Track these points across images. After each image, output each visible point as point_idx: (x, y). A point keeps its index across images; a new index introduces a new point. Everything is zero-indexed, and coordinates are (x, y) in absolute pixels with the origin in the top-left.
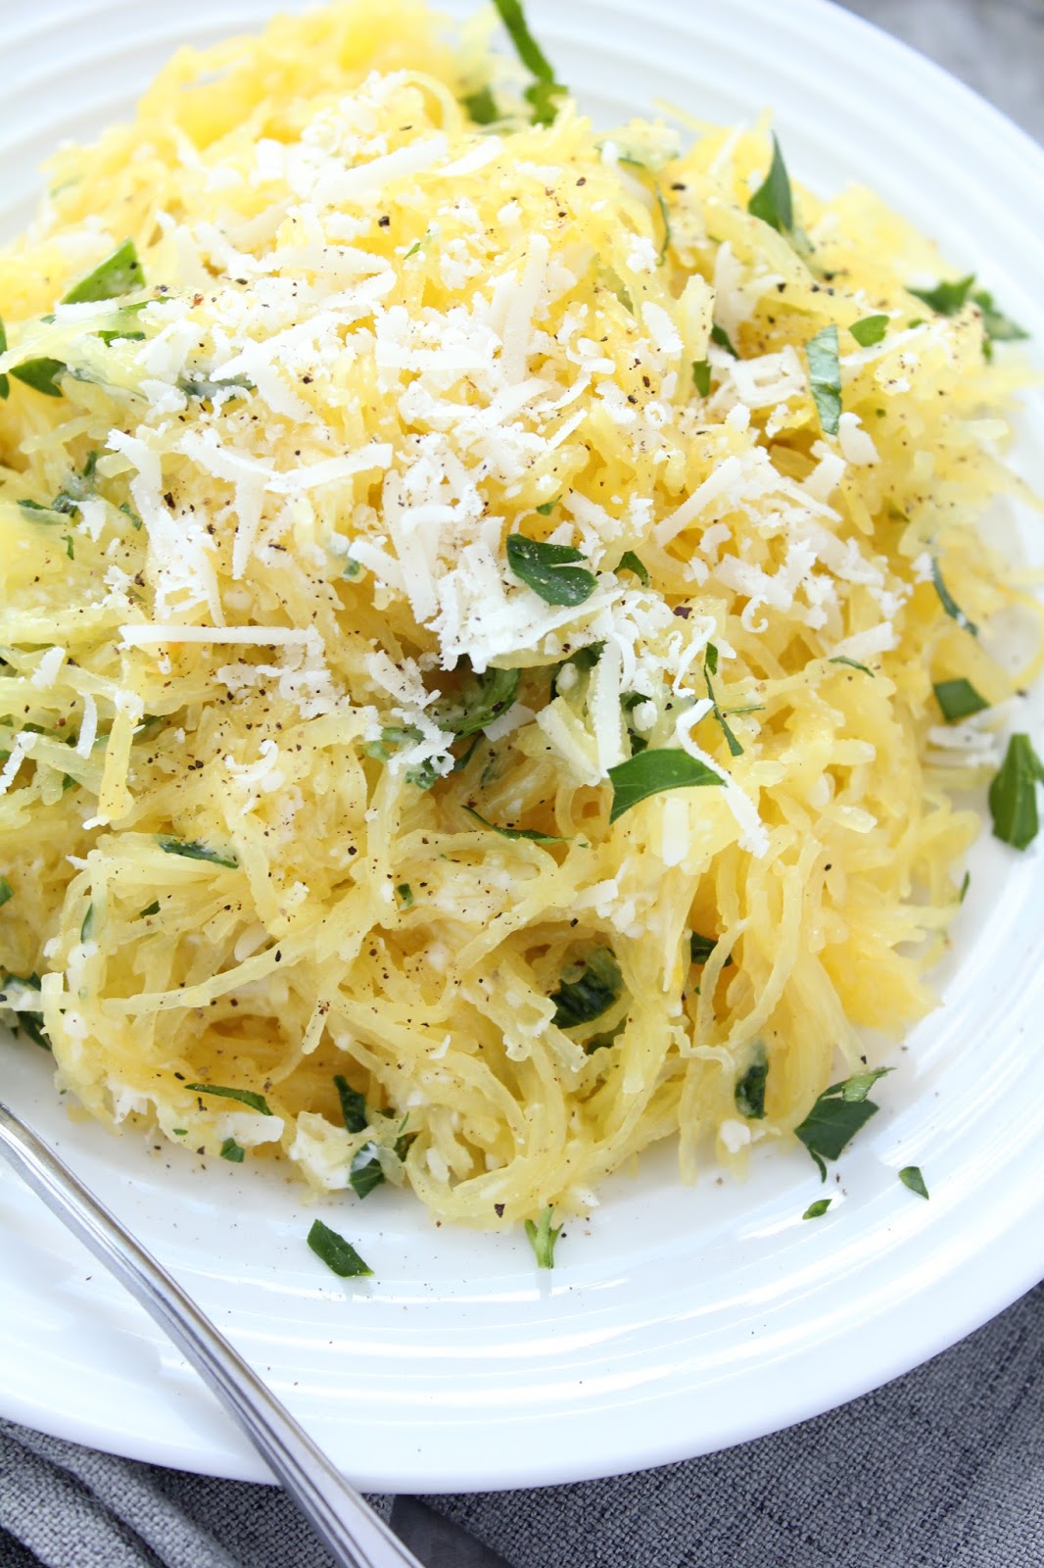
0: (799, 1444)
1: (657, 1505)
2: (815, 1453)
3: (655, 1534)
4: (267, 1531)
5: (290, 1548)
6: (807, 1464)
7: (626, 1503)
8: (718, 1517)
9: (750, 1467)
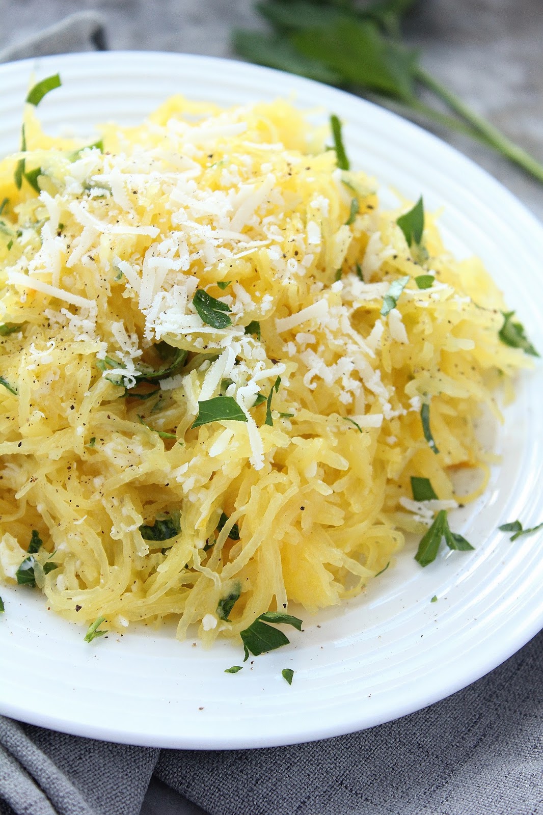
0: (360, 755)
1: (287, 777)
2: (369, 761)
3: (285, 791)
4: (83, 770)
5: (94, 779)
6: (364, 766)
7: (269, 776)
8: (319, 786)
9: (335, 764)
